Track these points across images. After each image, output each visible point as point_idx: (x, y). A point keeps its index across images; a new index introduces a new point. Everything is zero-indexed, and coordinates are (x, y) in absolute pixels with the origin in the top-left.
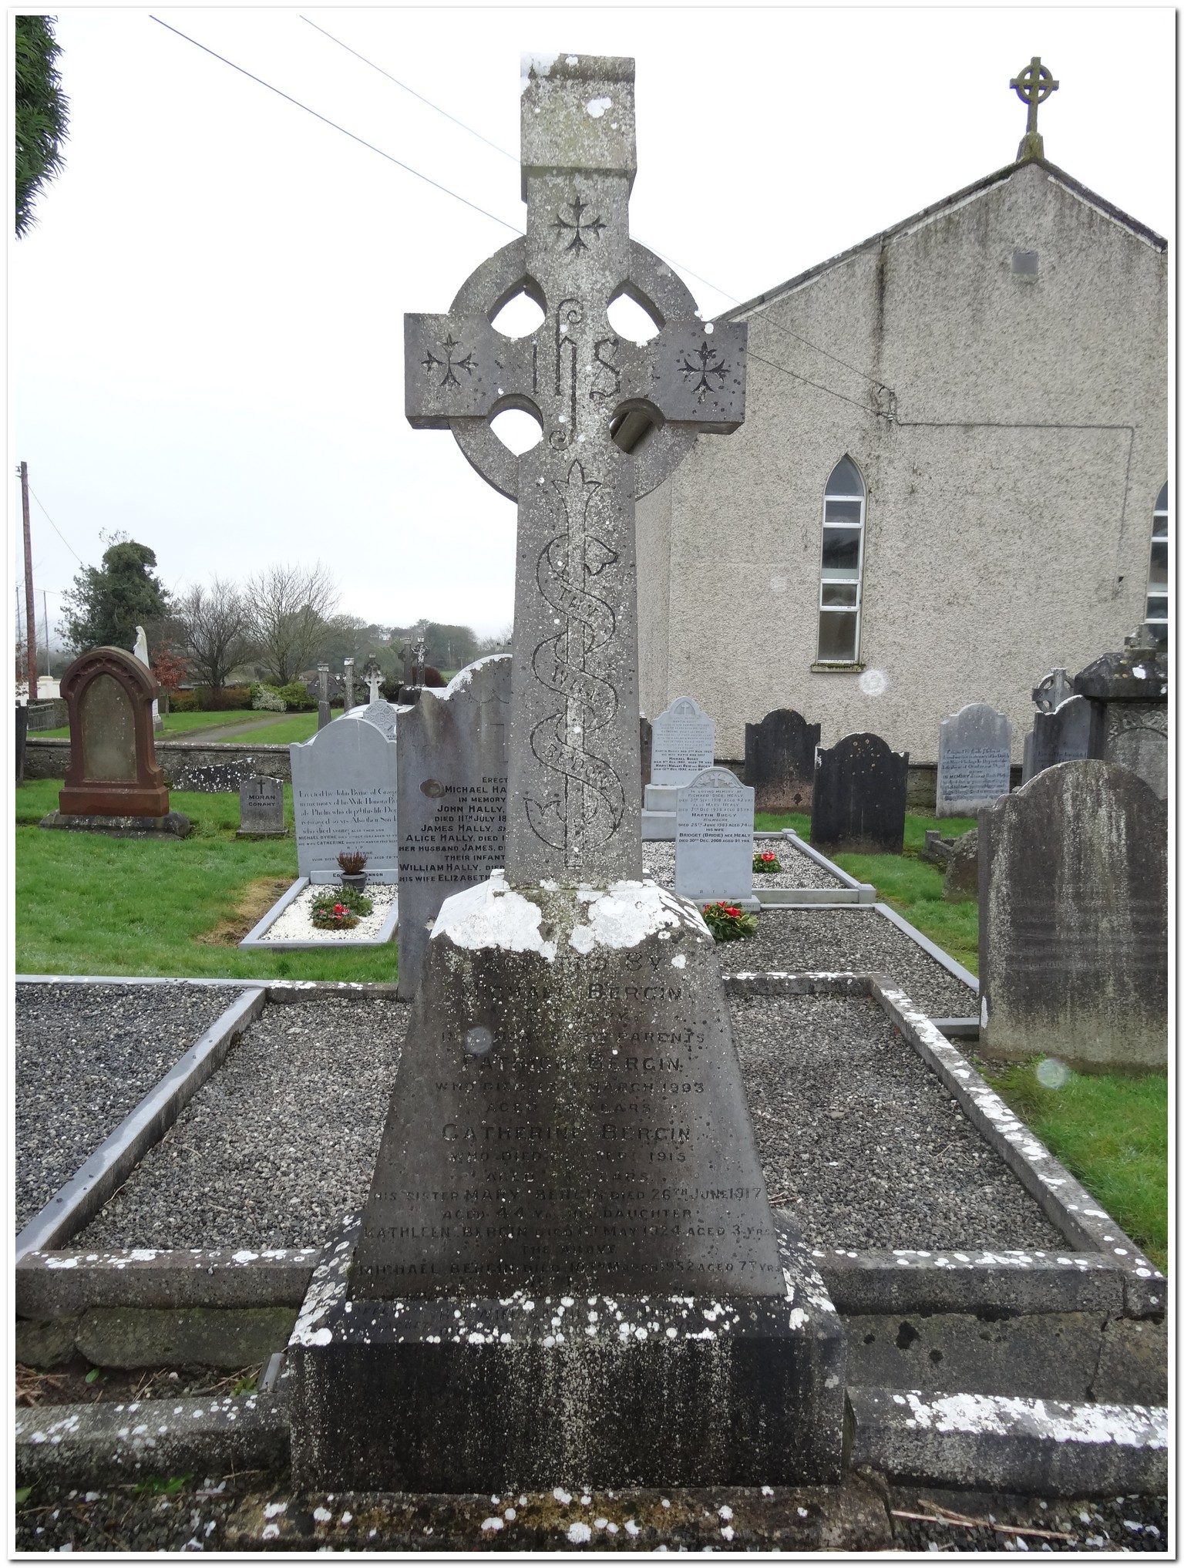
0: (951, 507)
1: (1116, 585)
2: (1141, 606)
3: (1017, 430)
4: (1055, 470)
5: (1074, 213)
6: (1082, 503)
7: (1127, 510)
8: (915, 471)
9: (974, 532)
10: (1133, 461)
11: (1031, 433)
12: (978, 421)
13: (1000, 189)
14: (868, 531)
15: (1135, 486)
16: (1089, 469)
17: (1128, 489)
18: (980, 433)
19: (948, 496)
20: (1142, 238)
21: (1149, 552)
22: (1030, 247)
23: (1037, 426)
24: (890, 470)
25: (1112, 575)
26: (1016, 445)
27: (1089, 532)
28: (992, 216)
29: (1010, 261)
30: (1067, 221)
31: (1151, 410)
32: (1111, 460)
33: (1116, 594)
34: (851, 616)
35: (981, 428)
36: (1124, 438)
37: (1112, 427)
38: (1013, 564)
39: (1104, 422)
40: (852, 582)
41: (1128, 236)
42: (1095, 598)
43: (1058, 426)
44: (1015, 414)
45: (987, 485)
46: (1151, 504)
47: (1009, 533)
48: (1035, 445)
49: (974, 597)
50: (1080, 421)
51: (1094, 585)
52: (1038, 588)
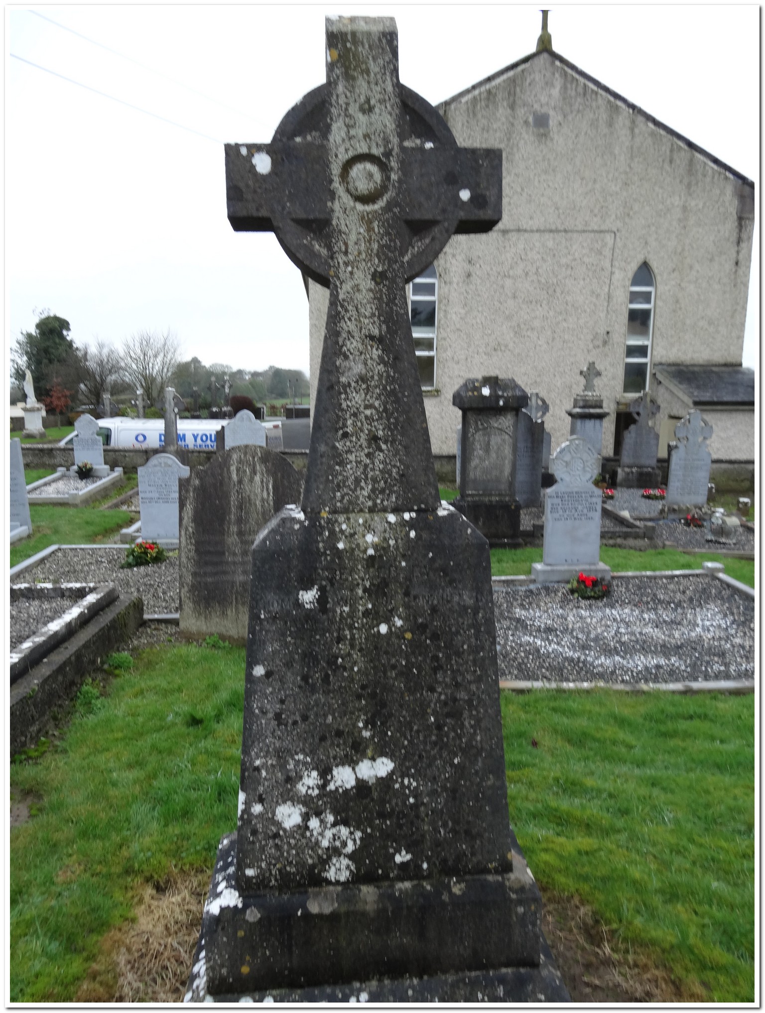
0: (495, 286)
1: (605, 337)
2: (622, 351)
3: (537, 235)
4: (563, 261)
5: (574, 86)
6: (582, 282)
7: (612, 287)
8: (470, 262)
9: (510, 303)
10: (615, 254)
11: (547, 236)
12: (512, 228)
13: (523, 71)
14: (440, 302)
15: (617, 271)
16: (586, 260)
17: (612, 273)
18: (513, 236)
19: (493, 278)
20: (619, 103)
21: (627, 315)
22: (544, 110)
23: (551, 231)
24: (454, 261)
25: (602, 331)
26: (537, 244)
27: (587, 302)
28: (518, 89)
29: (531, 119)
30: (569, 92)
31: (627, 220)
32: (601, 253)
33: (605, 343)
34: (430, 360)
35: (513, 233)
36: (609, 239)
38: (537, 323)
39: (596, 228)
40: (430, 335)
41: (609, 102)
42: (591, 346)
44: (536, 223)
45: (519, 271)
46: (628, 283)
47: (534, 303)
48: (550, 244)
49: (511, 345)
50: (580, 228)
51: (590, 337)
52: (553, 339)
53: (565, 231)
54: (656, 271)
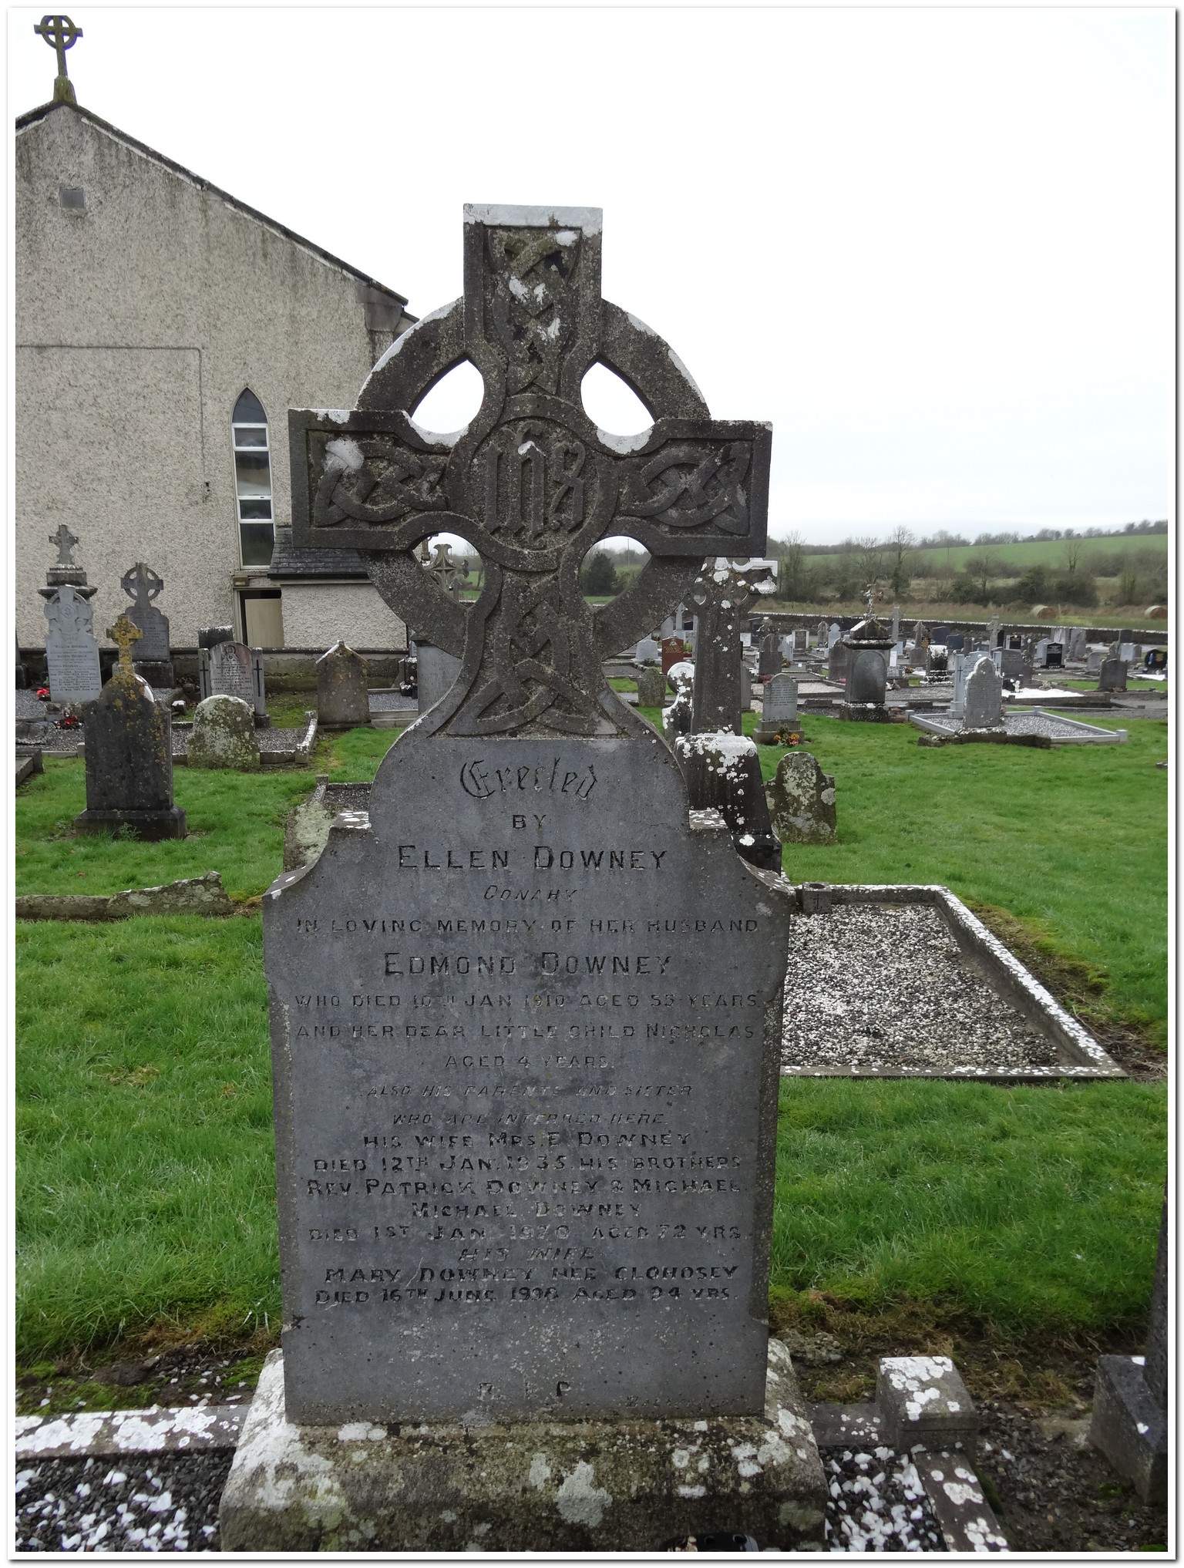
1: (205, 490)
2: (235, 508)
3: (90, 351)
4: (131, 388)
5: (113, 152)
6: (161, 417)
7: (205, 423)
9: (63, 444)
10: (204, 379)
11: (103, 353)
12: (51, 342)
13: (36, 129)
15: (209, 402)
16: (164, 386)
17: (203, 405)
18: (55, 354)
19: (32, 412)
20: (181, 177)
21: (234, 461)
22: (74, 183)
23: (108, 348)
25: (200, 481)
26: (91, 365)
27: (172, 443)
28: (33, 154)
29: (57, 196)
30: (108, 159)
31: (214, 333)
32: (183, 378)
33: (206, 498)
36: (192, 357)
37: (179, 348)
38: (104, 472)
39: (171, 344)
41: (166, 173)
42: (186, 502)
43: (129, 348)
44: (85, 336)
45: (68, 400)
46: (228, 418)
47: (96, 445)
48: (109, 365)
49: (71, 502)
50: (148, 344)
51: (183, 490)
52: (131, 493)
54: (264, 402)
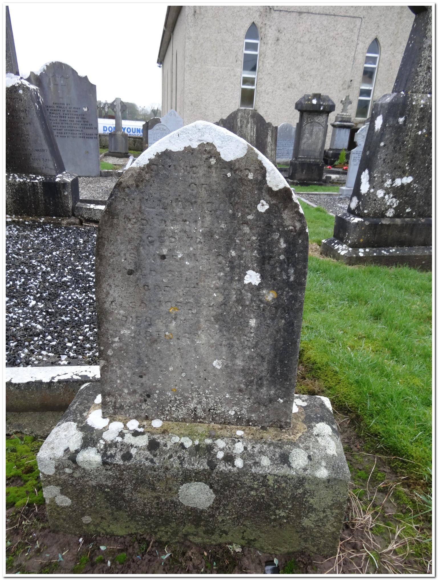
0: (292, 47)
1: (350, 83)
2: (357, 92)
3: (319, 16)
4: (332, 34)
6: (340, 49)
7: (357, 53)
8: (279, 31)
9: (300, 59)
10: (361, 32)
11: (324, 17)
12: (305, 11)
14: (260, 55)
15: (360, 43)
16: (344, 34)
17: (358, 44)
18: (305, 16)
19: (291, 43)
21: (362, 71)
23: (326, 15)
24: (270, 30)
25: (348, 79)
26: (318, 23)
27: (342, 61)
31: (369, 11)
32: (353, 31)
33: (349, 87)
34: (252, 91)
35: (305, 14)
36: (358, 22)
37: (354, 17)
38: (313, 72)
39: (352, 15)
40: (253, 76)
42: (341, 88)
44: (318, 9)
45: (306, 39)
46: (366, 51)
47: (312, 60)
48: (325, 23)
49: (298, 85)
50: (343, 14)
51: (341, 83)
52: (321, 83)
53: (334, 15)
54: (381, 44)
